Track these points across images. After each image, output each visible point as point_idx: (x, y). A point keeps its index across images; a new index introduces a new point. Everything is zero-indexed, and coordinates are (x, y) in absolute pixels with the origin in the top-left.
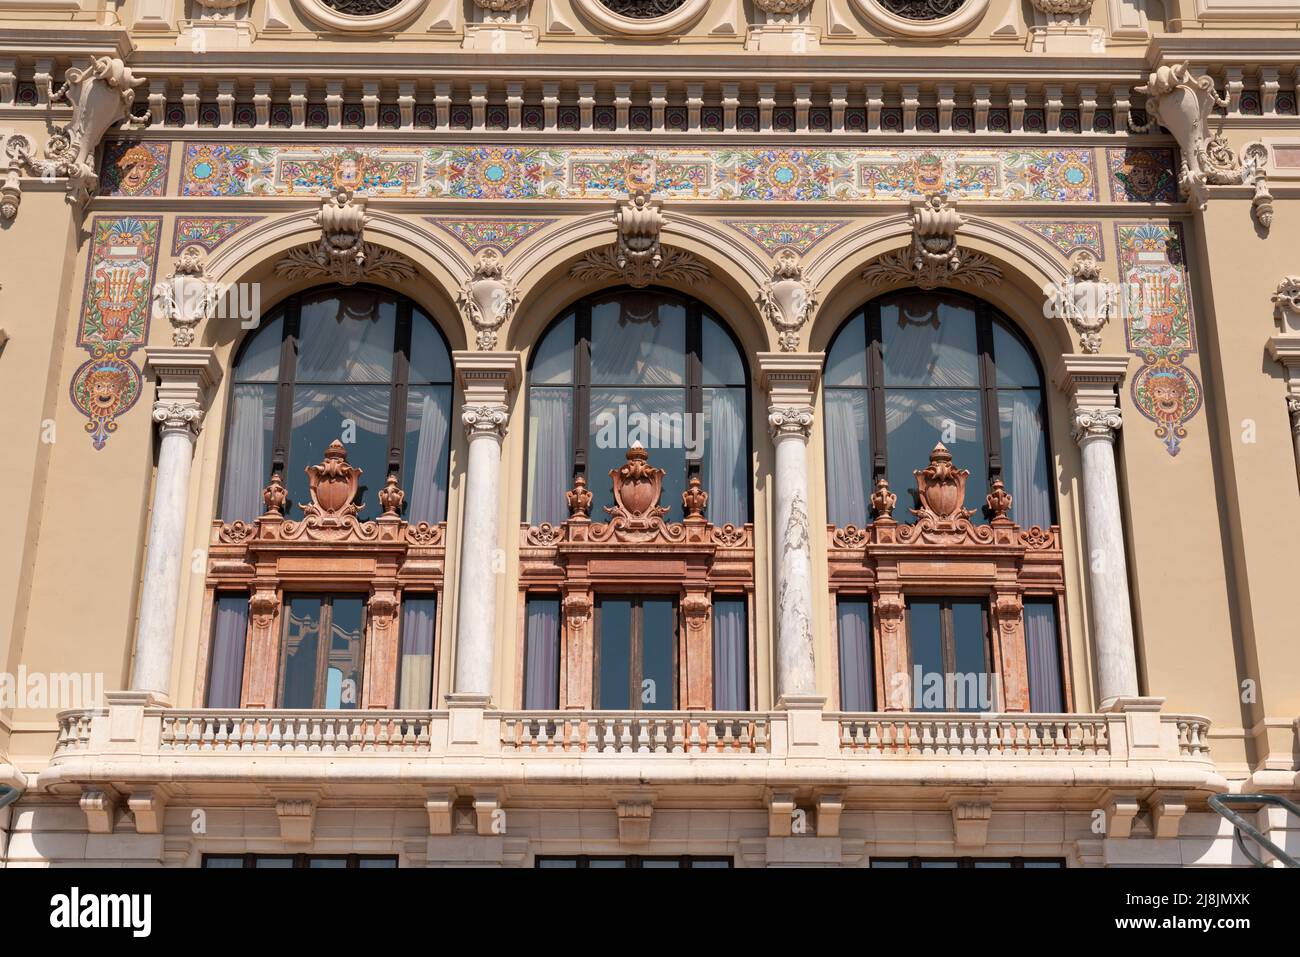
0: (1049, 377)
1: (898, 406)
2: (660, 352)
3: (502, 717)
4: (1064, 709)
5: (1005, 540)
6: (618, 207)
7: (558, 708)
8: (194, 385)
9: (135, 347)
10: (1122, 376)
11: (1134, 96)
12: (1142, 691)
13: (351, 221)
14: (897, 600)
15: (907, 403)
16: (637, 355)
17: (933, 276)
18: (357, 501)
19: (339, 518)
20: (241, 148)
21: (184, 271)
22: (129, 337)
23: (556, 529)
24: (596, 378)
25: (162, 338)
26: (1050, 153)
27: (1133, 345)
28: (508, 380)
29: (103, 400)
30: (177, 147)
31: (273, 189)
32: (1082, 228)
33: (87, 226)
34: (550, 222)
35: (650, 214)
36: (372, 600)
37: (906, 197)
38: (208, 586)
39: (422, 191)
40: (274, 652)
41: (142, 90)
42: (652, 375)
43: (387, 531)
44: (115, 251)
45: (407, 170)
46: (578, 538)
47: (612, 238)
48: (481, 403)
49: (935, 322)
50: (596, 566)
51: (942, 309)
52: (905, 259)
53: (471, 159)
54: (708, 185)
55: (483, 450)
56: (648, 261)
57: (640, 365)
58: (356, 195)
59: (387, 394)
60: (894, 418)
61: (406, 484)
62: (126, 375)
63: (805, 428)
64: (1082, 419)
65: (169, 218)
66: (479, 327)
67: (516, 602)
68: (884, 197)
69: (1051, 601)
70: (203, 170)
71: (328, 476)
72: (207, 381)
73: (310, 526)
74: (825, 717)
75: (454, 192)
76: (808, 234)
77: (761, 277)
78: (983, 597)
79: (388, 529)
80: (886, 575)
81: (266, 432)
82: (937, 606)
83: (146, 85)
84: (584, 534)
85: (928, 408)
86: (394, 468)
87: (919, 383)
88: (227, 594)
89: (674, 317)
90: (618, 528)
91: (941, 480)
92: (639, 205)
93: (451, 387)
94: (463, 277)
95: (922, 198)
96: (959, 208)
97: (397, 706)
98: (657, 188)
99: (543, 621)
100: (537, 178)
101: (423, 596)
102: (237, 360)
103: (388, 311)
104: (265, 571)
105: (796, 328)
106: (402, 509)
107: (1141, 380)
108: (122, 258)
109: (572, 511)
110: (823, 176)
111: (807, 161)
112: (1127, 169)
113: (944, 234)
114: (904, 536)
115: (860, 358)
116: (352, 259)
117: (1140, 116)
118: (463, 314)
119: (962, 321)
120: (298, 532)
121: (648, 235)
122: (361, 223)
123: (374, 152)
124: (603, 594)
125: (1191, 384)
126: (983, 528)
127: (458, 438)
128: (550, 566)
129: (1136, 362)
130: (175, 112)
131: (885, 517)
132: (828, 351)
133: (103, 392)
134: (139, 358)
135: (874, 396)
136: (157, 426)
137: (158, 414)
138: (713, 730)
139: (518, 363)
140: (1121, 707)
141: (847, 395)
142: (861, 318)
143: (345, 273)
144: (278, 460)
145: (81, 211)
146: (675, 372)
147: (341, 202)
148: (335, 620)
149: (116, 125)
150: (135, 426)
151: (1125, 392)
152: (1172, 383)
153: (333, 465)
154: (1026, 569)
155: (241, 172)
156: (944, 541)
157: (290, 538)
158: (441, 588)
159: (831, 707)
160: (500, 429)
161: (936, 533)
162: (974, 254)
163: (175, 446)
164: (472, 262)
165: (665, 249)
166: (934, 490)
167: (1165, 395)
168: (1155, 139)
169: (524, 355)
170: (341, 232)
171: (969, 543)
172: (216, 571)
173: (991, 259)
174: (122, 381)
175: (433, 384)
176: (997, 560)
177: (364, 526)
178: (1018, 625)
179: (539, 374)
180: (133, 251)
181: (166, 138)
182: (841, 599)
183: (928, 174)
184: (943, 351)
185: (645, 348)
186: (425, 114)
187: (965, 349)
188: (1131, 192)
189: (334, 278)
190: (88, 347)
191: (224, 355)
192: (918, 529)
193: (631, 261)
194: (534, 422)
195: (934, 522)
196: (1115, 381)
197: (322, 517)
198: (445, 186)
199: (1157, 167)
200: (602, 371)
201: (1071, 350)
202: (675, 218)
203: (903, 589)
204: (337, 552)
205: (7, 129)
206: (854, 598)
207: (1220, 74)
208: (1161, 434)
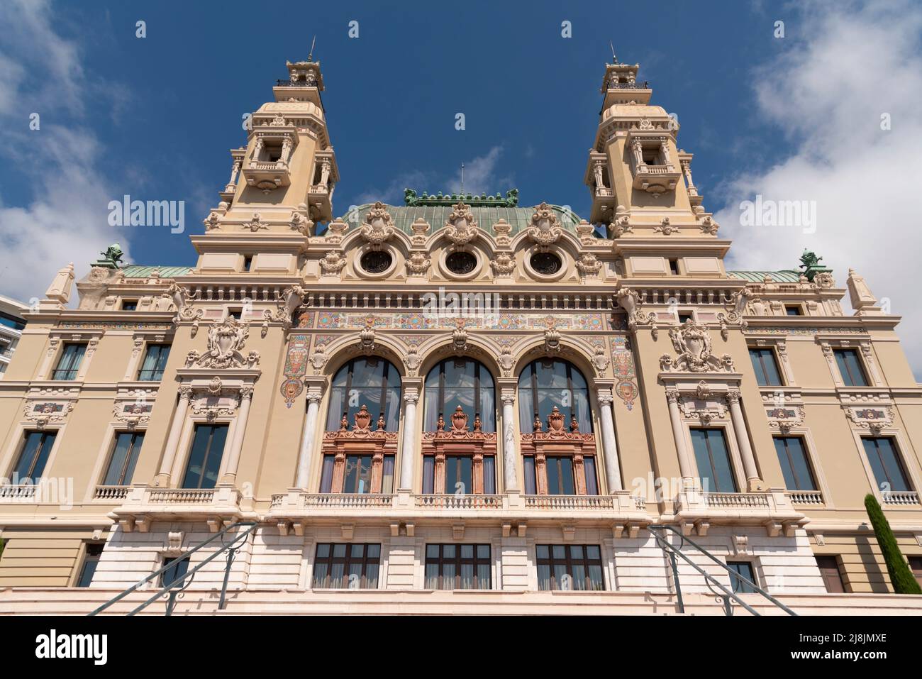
0: (589, 386)
1: (543, 395)
2: (466, 377)
3: (416, 496)
4: (598, 494)
5: (577, 438)
6: (453, 332)
7: (433, 493)
8: (320, 388)
9: (302, 376)
10: (612, 385)
11: (613, 298)
12: (623, 489)
13: (370, 336)
14: (543, 457)
15: (545, 393)
16: (459, 378)
17: (552, 354)
18: (370, 425)
19: (364, 430)
20: (337, 313)
21: (317, 352)
22: (300, 373)
23: (433, 434)
24: (446, 385)
25: (310, 372)
26: (588, 315)
27: (616, 375)
28: (419, 386)
29: (291, 392)
30: (317, 313)
31: (347, 326)
32: (599, 339)
33: (288, 338)
34: (432, 336)
35: (463, 334)
36: (374, 457)
37: (543, 329)
38: (322, 453)
39: (392, 327)
40: (343, 475)
41: (307, 296)
42: (464, 384)
43: (379, 434)
44: (297, 345)
45: (388, 320)
46: (440, 437)
47: (451, 341)
48: (410, 393)
49: (553, 367)
50: (446, 446)
51: (555, 363)
52: (543, 348)
53: (408, 317)
54: (481, 325)
55: (410, 409)
56: (463, 348)
57: (460, 381)
58: (372, 328)
59: (380, 390)
60: (541, 398)
61: (386, 419)
62: (298, 384)
63: (512, 401)
64: (600, 399)
65: (314, 335)
66: (409, 369)
67: (421, 458)
68: (536, 329)
69: (593, 458)
70: (325, 320)
71: (361, 417)
72: (324, 386)
73: (355, 433)
74: (520, 496)
75: (403, 328)
76: (512, 340)
77: (498, 354)
78: (570, 456)
79: (380, 434)
80: (539, 449)
81: (342, 403)
82: (555, 459)
83: (308, 294)
84: (443, 436)
85: (551, 395)
86: (382, 414)
87: (548, 387)
88: (328, 455)
89: (471, 366)
90: (453, 434)
91: (555, 418)
92: (460, 331)
93: (400, 388)
94: (405, 353)
95: (548, 329)
96: (559, 332)
97: (382, 492)
98: (466, 326)
99: (429, 464)
100: (428, 323)
101: (390, 456)
102: (333, 380)
104: (340, 448)
105: (509, 369)
106: (384, 428)
107: (619, 386)
108: (299, 348)
109: (438, 428)
110: (517, 322)
111: (512, 317)
112: (612, 320)
113: (555, 340)
114: (545, 437)
115: (530, 379)
116: (370, 348)
117: (615, 304)
118: (405, 365)
119: (561, 367)
120: (351, 435)
121: (463, 340)
122: (373, 337)
123: (378, 315)
124: (449, 455)
125: (635, 388)
126: (570, 434)
127: (402, 404)
128: (431, 446)
129: (617, 380)
130: (317, 303)
131: (538, 430)
132: (520, 376)
133: (291, 390)
134: (303, 379)
135: (534, 391)
136: (307, 401)
137: (308, 397)
138: (484, 501)
139: (422, 381)
140: (616, 493)
141: (526, 391)
142: (530, 366)
143: (368, 352)
144: (345, 412)
145: (286, 333)
146: (472, 383)
147: (368, 330)
148: (362, 464)
149: (299, 306)
150: (300, 401)
151: (613, 390)
152: (629, 387)
153: (363, 413)
154: (584, 447)
155: (337, 321)
156: (557, 438)
157: (348, 437)
158: (396, 453)
159: (522, 493)
160: (416, 402)
161: (555, 435)
162: (565, 346)
163: (313, 407)
164: (408, 349)
165: (468, 344)
166: (554, 421)
167: (627, 391)
168: (619, 311)
169: (424, 378)
170: (367, 339)
171: (566, 439)
172: (324, 447)
173: (570, 348)
174: (297, 386)
175: (395, 387)
176: (574, 444)
177: (372, 433)
178: (582, 466)
179: (428, 385)
180: (302, 345)
181: (314, 310)
182: (525, 457)
183: (550, 322)
184: (555, 377)
185: (462, 376)
186: (394, 303)
187: (563, 376)
188: (614, 327)
189: (365, 354)
190: (287, 376)
191: (329, 378)
192: (549, 434)
193: (457, 348)
194: (426, 399)
195: (554, 432)
196: (610, 387)
197: (359, 430)
198: (400, 325)
199: (621, 319)
200: (448, 383)
201: (596, 377)
202: (471, 335)
203: (544, 454)
204: (363, 441)
205: (265, 308)
206: (529, 457)
207: (639, 291)
208: (626, 404)
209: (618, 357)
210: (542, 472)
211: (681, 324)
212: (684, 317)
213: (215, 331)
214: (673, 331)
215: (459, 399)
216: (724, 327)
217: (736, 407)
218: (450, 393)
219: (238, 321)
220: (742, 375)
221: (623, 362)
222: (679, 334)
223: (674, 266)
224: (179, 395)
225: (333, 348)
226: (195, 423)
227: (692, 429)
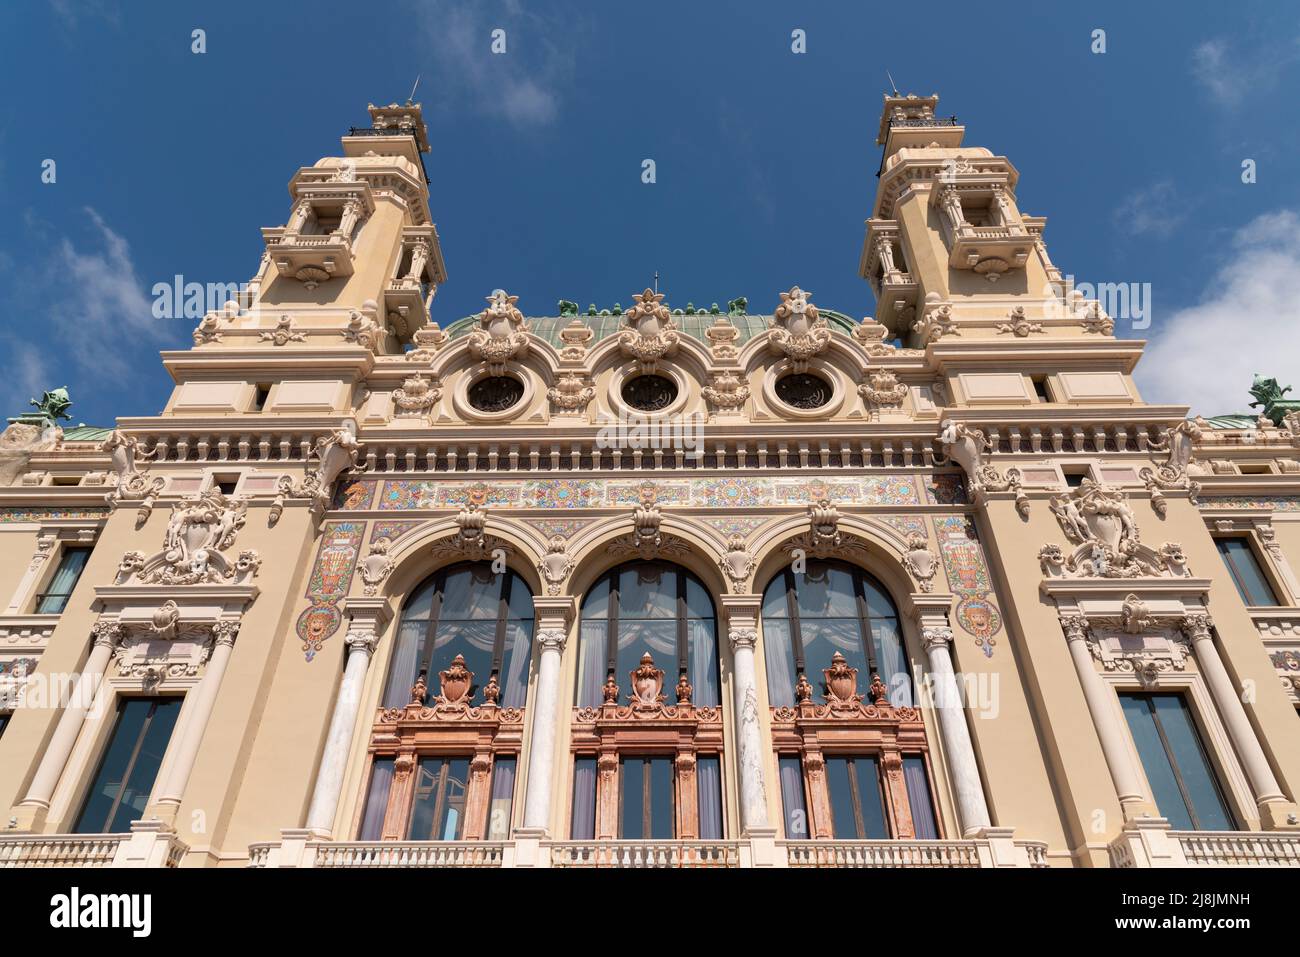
0: (902, 609)
1: (808, 630)
2: (661, 598)
3: (552, 846)
4: (938, 836)
5: (885, 715)
6: (635, 511)
7: (594, 838)
8: (374, 620)
9: (340, 598)
10: (949, 607)
11: (934, 445)
12: (993, 825)
13: (476, 521)
14: (818, 757)
15: (815, 627)
16: (648, 601)
17: (824, 549)
18: (470, 694)
19: (457, 705)
20: (417, 483)
21: (375, 552)
22: (337, 592)
23: (595, 711)
24: (622, 614)
25: (358, 590)
26: (889, 477)
27: (953, 588)
28: (568, 615)
29: (316, 630)
30: (381, 483)
31: (434, 505)
32: (912, 520)
33: (322, 528)
34: (594, 521)
35: (653, 514)
36: (475, 760)
37: (805, 504)
38: (370, 752)
39: (520, 504)
40: (408, 798)
41: (363, 450)
42: (656, 612)
43: (486, 713)
44: (336, 541)
45: (512, 493)
46: (609, 716)
47: (631, 529)
48: (550, 629)
49: (826, 580)
50: (620, 736)
51: (830, 571)
52: (807, 539)
53: (550, 487)
54: (688, 499)
55: (550, 658)
56: (653, 542)
57: (649, 606)
58: (481, 507)
59: (494, 626)
60: (807, 637)
61: (503, 683)
62: (332, 615)
63: (752, 642)
64: (927, 635)
65: (371, 522)
66: (550, 582)
67: (568, 760)
68: (792, 503)
69: (919, 757)
70: (394, 495)
71: (452, 678)
72: (382, 617)
73: (439, 711)
74: (777, 844)
75: (539, 506)
76: (748, 525)
77: (721, 550)
78: (874, 754)
79: (488, 712)
80: (810, 740)
81: (419, 651)
82: (844, 761)
83: (365, 448)
84: (614, 714)
85: (827, 631)
86: (495, 672)
87: (821, 614)
88: (382, 758)
89: (669, 579)
90: (634, 709)
91: (839, 675)
92: (647, 509)
93: (531, 621)
94: (541, 552)
95: (815, 503)
96: (839, 509)
97: (486, 838)
98: (658, 500)
99: (586, 774)
100: (588, 496)
101: (507, 758)
102: (406, 606)
104: (408, 742)
105: (743, 580)
106: (499, 699)
107: (961, 610)
108: (340, 546)
109: (606, 699)
110: (755, 492)
111: (746, 484)
112: (935, 486)
113: (830, 523)
114: (819, 713)
115: (783, 600)
116: (476, 543)
117: (939, 456)
118: (540, 574)
119: (844, 579)
120: (430, 714)
121: (652, 526)
122: (482, 522)
123: (494, 484)
124: (626, 755)
125: (993, 612)
126: (870, 707)
127: (535, 651)
128: (591, 736)
129: (957, 599)
130: (381, 464)
131: (806, 701)
132: (764, 593)
133: (317, 625)
134: (342, 605)
135: (794, 623)
136: (347, 646)
137: (349, 639)
138: (699, 854)
139: (573, 604)
140: (983, 834)
141: (777, 623)
142: (782, 577)
143: (473, 552)
144: (424, 668)
145: (318, 518)
146: (671, 610)
147: (471, 510)
148: (451, 774)
149: (347, 470)
150: (333, 646)
151: (952, 616)
152: (981, 611)
153: (456, 670)
154: (901, 735)
155: (416, 496)
156: (846, 716)
157: (425, 719)
158: (520, 752)
159: (780, 836)
160: (560, 646)
161: (840, 711)
162: (848, 536)
163: (358, 659)
164: (547, 544)
165: (663, 535)
166: (837, 682)
167: (978, 619)
168: (949, 469)
169: (578, 601)
170: (471, 528)
171: (862, 717)
172: (376, 742)
173: (859, 538)
174: (329, 618)
175: (523, 619)
176: (881, 728)
177: (473, 710)
178: (900, 774)
179: (588, 612)
180: (347, 541)
181: (375, 478)
182: (781, 757)
183: (817, 490)
184: (834, 595)
185: (652, 595)
186: (524, 462)
187: (847, 594)
188: (939, 499)
189: (466, 557)
190: (312, 599)
191: (395, 604)
192: (828, 708)
193: (643, 542)
194: (583, 642)
195: (838, 703)
196: (945, 610)
197: (447, 705)
198: (534, 502)
199: (953, 484)
200: (625, 610)
201: (914, 591)
202: (668, 517)
203: (821, 749)
204: (454, 728)
205: (280, 473)
206: (789, 756)
207: (986, 430)
208: (979, 643)
209: (954, 555)
210: (818, 788)
211: (1072, 489)
212: (1074, 477)
213: (181, 515)
214: (1059, 501)
215: (646, 640)
216: (1157, 492)
217: (1206, 646)
218: (629, 631)
219: (228, 497)
220: (1209, 582)
221: (964, 563)
222: (1071, 505)
223: (1042, 389)
224: (94, 638)
225: (407, 543)
226: (118, 693)
227: (1122, 693)
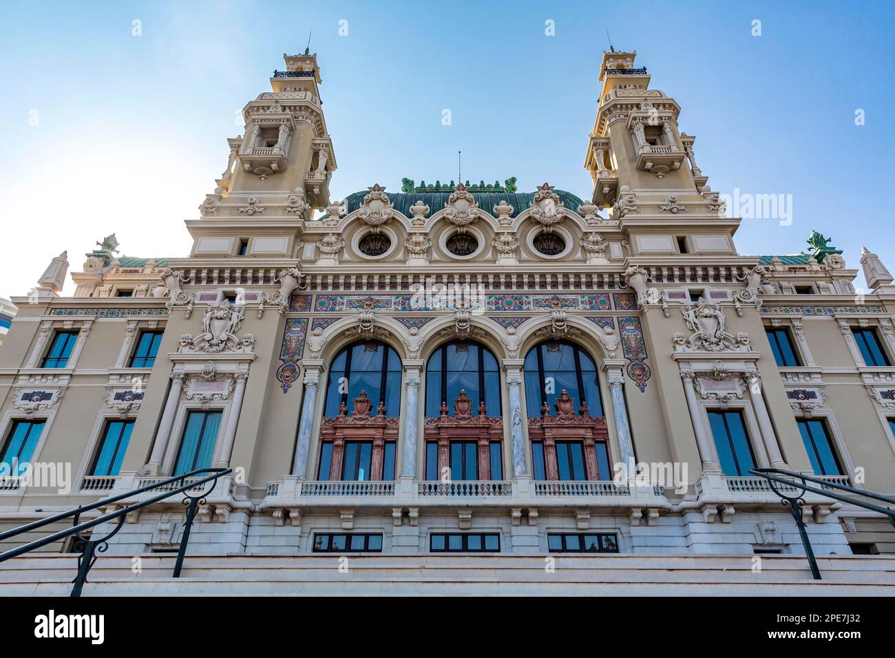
0: (598, 367)
4: (611, 479)
5: (588, 421)
6: (455, 313)
7: (438, 480)
8: (317, 371)
9: (298, 360)
10: (623, 366)
11: (621, 276)
13: (369, 319)
14: (552, 442)
17: (558, 335)
18: (370, 410)
19: (364, 416)
20: (334, 297)
21: (315, 335)
22: (296, 357)
23: (436, 419)
24: (449, 369)
26: (594, 295)
27: (626, 356)
28: (420, 369)
29: (287, 377)
30: (314, 296)
31: (345, 309)
32: (606, 319)
33: (284, 322)
34: (433, 319)
35: (466, 315)
36: (374, 443)
37: (548, 310)
38: (320, 439)
39: (392, 309)
40: (341, 462)
41: (304, 279)
42: (467, 368)
44: (293, 329)
45: (387, 303)
46: (444, 422)
47: (453, 323)
48: (411, 376)
49: (559, 350)
50: (450, 431)
51: (561, 346)
52: (549, 329)
53: (408, 299)
55: (412, 392)
56: (465, 330)
58: (371, 310)
59: (380, 375)
61: (386, 404)
62: (295, 369)
63: (519, 384)
64: (611, 380)
65: (311, 318)
66: (410, 352)
67: (423, 444)
68: (541, 310)
69: (605, 442)
70: (322, 304)
71: (360, 402)
72: (321, 370)
73: (354, 418)
74: (530, 482)
75: (402, 310)
76: (517, 321)
77: (503, 335)
78: (581, 441)
79: (380, 419)
80: (548, 434)
82: (565, 444)
83: (305, 277)
84: (446, 421)
86: (382, 399)
87: (555, 370)
88: (326, 442)
89: (474, 350)
90: (457, 418)
91: (564, 401)
92: (462, 312)
93: (401, 371)
94: (405, 336)
95: (554, 309)
96: (566, 313)
97: (383, 480)
99: (432, 450)
101: (392, 442)
102: (331, 364)
103: (381, 349)
104: (339, 434)
105: (515, 351)
106: (385, 413)
107: (629, 368)
108: (295, 332)
109: (441, 413)
110: (521, 303)
111: (516, 298)
113: (562, 321)
114: (553, 420)
116: (369, 331)
117: (623, 283)
118: (405, 348)
119: (568, 350)
120: (350, 421)
121: (465, 322)
122: (373, 319)
123: (377, 298)
124: (452, 441)
125: (646, 368)
126: (580, 417)
127: (404, 389)
128: (434, 431)
129: (627, 362)
130: (314, 286)
131: (547, 414)
132: (525, 358)
133: (287, 374)
134: (299, 363)
135: (541, 374)
136: (304, 385)
137: (305, 382)
138: (491, 488)
139: (423, 363)
141: (532, 373)
142: (535, 349)
143: (367, 335)
145: (283, 317)
146: (475, 367)
147: (366, 313)
149: (295, 290)
150: (297, 385)
151: (624, 371)
152: (640, 368)
153: (362, 398)
154: (595, 431)
155: (334, 304)
156: (567, 422)
157: (347, 423)
158: (398, 439)
159: (532, 479)
160: (417, 385)
161: (564, 419)
162: (572, 327)
163: (310, 392)
164: (408, 331)
165: (471, 326)
166: (563, 405)
167: (638, 372)
168: (629, 290)
169: (425, 361)
170: (366, 322)
171: (575, 422)
172: (322, 434)
174: (294, 371)
176: (585, 428)
177: (372, 418)
178: (593, 451)
179: (430, 368)
180: (299, 329)
181: (311, 294)
182: (533, 442)
183: (555, 302)
186: (393, 285)
188: (622, 307)
189: (363, 337)
190: (283, 360)
191: (327, 362)
192: (558, 418)
193: (460, 330)
195: (563, 415)
196: (621, 368)
197: (358, 416)
198: (400, 308)
199: (630, 299)
200: (451, 367)
201: (605, 357)
202: (474, 317)
203: (553, 438)
204: (363, 427)
205: (260, 292)
206: (537, 440)
207: (649, 269)
208: (638, 385)
209: (628, 338)
210: (551, 458)
211: (693, 303)
212: (695, 296)
213: (209, 315)
214: (685, 309)
215: (463, 383)
216: (738, 305)
217: (755, 387)
218: (452, 378)
219: (234, 305)
220: (759, 353)
221: (633, 343)
222: (691, 312)
223: (682, 246)
224: (171, 380)
225: (331, 331)
226: (187, 409)
227: (709, 410)
